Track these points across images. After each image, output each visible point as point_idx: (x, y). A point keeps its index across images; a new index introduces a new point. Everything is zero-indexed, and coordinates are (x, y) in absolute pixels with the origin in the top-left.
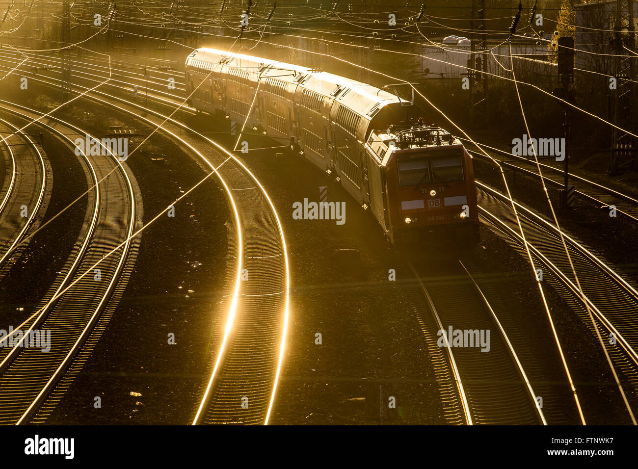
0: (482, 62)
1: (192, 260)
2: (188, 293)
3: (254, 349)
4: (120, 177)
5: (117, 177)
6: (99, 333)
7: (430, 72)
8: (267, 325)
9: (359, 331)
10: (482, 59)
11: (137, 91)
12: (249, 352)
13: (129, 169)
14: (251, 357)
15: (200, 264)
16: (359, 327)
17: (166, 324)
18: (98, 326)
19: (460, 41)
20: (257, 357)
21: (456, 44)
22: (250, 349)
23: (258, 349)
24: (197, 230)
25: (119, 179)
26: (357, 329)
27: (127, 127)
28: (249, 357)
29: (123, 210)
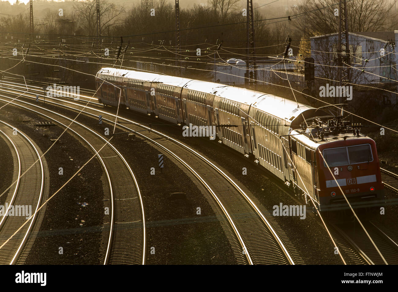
0: (254, 75)
1: (82, 202)
2: (81, 222)
3: (127, 256)
4: (33, 152)
5: (31, 152)
6: (29, 249)
7: (220, 81)
8: (132, 241)
9: (190, 244)
10: (254, 73)
11: (38, 98)
12: (123, 258)
13: (37, 146)
14: (124, 261)
15: (87, 204)
16: (190, 241)
17: (70, 242)
18: (27, 244)
19: (237, 62)
20: (128, 261)
21: (235, 64)
22: (124, 256)
23: (128, 256)
24: (83, 183)
25: (31, 153)
26: (188, 242)
27: (34, 120)
28: (123, 261)
29: (37, 172)
